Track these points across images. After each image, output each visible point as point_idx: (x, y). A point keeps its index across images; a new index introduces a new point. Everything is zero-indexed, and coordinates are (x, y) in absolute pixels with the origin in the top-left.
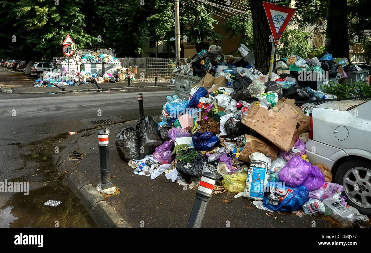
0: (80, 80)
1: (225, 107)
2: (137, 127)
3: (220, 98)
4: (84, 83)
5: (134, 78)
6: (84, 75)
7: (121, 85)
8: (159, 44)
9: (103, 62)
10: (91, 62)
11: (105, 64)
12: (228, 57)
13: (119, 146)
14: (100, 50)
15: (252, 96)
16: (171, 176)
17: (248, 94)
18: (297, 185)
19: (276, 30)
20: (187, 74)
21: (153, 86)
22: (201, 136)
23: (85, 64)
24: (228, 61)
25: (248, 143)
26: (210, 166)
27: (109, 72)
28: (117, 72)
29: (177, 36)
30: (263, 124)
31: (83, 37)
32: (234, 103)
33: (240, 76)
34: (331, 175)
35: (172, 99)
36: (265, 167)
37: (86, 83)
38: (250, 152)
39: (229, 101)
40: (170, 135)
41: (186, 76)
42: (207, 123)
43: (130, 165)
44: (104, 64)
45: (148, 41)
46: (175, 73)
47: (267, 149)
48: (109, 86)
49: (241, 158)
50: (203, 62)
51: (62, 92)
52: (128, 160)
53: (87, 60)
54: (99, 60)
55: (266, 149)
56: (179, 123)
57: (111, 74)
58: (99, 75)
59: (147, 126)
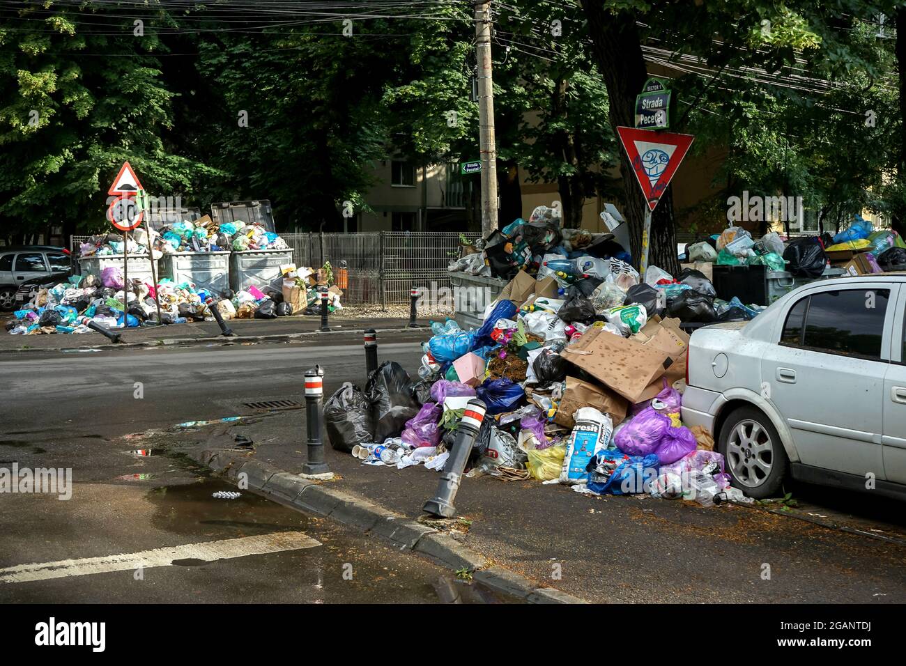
0: (161, 310)
1: (542, 335)
2: (368, 386)
3: (532, 318)
4: (173, 320)
5: (337, 304)
6: (172, 294)
7: (296, 326)
8: (428, 176)
9: (235, 250)
10: (194, 250)
11: (241, 254)
12: (575, 234)
13: (333, 419)
14: (220, 207)
15: (598, 312)
16: (435, 464)
17: (588, 308)
18: (641, 451)
19: (650, 181)
20: (478, 275)
21: (404, 327)
22: (490, 385)
23: (174, 259)
24: (575, 244)
25: (569, 390)
26: (503, 434)
27: (253, 283)
28: (278, 283)
29: (487, 158)
30: (601, 359)
31: (164, 163)
32: (561, 327)
33: (583, 276)
34: (711, 443)
35: (443, 330)
36: (598, 431)
37: (178, 320)
38: (574, 409)
39: (550, 323)
40: (435, 394)
41: (476, 279)
42: (505, 364)
43: (355, 455)
44: (235, 254)
45: (384, 164)
46: (453, 273)
47: (607, 402)
48: (260, 329)
49: (557, 419)
50: (509, 247)
51: (114, 345)
52: (350, 448)
53: (181, 245)
54: (219, 243)
55: (604, 402)
56: (454, 374)
57: (261, 291)
58: (218, 292)
59: (389, 380)
